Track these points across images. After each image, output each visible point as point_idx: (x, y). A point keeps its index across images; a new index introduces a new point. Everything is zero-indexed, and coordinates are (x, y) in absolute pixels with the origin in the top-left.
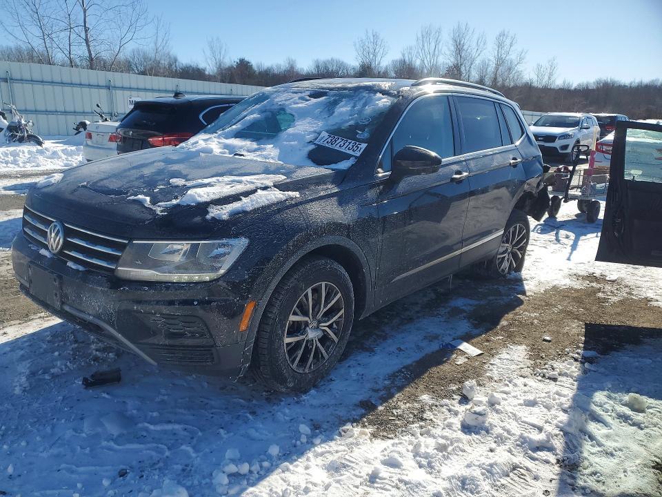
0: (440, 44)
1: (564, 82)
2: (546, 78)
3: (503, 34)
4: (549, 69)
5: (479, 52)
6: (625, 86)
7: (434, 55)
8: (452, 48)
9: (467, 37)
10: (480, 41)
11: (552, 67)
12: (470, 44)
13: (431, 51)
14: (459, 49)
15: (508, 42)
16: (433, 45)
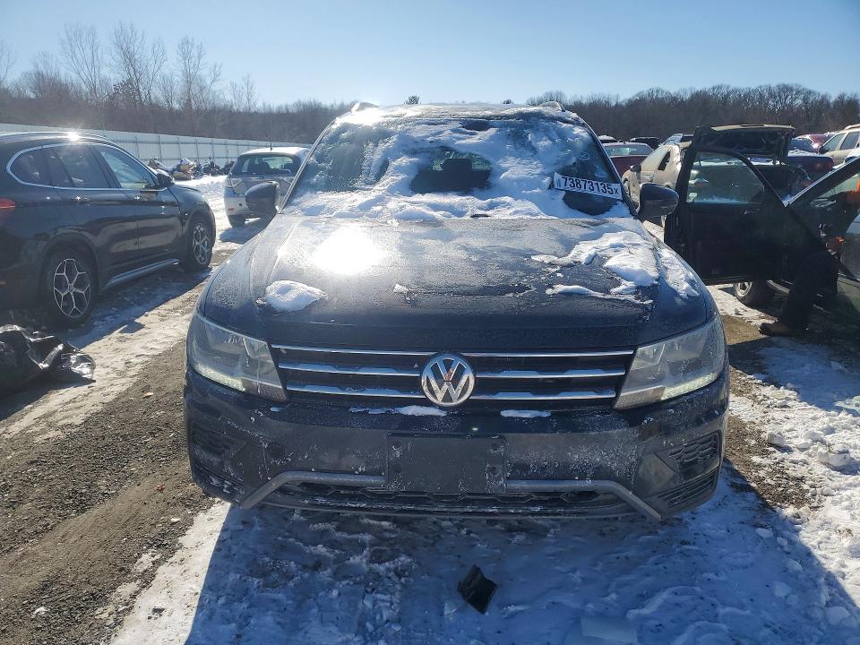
0: (99, 50)
1: (264, 104)
2: (245, 100)
3: (186, 42)
4: (246, 89)
5: (158, 63)
6: (326, 109)
7: (93, 66)
8: (118, 58)
9: (137, 43)
10: (156, 49)
11: (249, 85)
12: (144, 54)
13: (89, 61)
14: (129, 59)
15: (195, 52)
16: (88, 52)
